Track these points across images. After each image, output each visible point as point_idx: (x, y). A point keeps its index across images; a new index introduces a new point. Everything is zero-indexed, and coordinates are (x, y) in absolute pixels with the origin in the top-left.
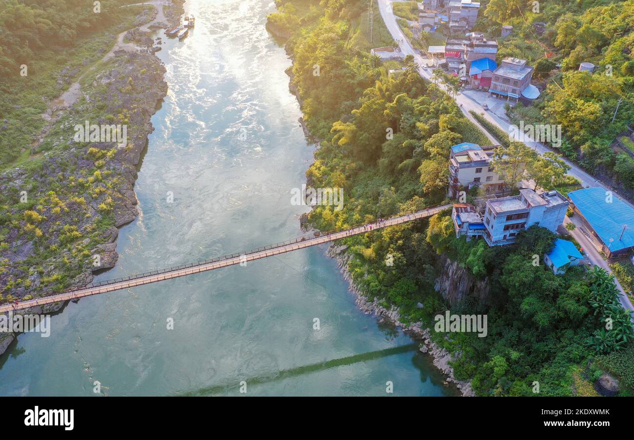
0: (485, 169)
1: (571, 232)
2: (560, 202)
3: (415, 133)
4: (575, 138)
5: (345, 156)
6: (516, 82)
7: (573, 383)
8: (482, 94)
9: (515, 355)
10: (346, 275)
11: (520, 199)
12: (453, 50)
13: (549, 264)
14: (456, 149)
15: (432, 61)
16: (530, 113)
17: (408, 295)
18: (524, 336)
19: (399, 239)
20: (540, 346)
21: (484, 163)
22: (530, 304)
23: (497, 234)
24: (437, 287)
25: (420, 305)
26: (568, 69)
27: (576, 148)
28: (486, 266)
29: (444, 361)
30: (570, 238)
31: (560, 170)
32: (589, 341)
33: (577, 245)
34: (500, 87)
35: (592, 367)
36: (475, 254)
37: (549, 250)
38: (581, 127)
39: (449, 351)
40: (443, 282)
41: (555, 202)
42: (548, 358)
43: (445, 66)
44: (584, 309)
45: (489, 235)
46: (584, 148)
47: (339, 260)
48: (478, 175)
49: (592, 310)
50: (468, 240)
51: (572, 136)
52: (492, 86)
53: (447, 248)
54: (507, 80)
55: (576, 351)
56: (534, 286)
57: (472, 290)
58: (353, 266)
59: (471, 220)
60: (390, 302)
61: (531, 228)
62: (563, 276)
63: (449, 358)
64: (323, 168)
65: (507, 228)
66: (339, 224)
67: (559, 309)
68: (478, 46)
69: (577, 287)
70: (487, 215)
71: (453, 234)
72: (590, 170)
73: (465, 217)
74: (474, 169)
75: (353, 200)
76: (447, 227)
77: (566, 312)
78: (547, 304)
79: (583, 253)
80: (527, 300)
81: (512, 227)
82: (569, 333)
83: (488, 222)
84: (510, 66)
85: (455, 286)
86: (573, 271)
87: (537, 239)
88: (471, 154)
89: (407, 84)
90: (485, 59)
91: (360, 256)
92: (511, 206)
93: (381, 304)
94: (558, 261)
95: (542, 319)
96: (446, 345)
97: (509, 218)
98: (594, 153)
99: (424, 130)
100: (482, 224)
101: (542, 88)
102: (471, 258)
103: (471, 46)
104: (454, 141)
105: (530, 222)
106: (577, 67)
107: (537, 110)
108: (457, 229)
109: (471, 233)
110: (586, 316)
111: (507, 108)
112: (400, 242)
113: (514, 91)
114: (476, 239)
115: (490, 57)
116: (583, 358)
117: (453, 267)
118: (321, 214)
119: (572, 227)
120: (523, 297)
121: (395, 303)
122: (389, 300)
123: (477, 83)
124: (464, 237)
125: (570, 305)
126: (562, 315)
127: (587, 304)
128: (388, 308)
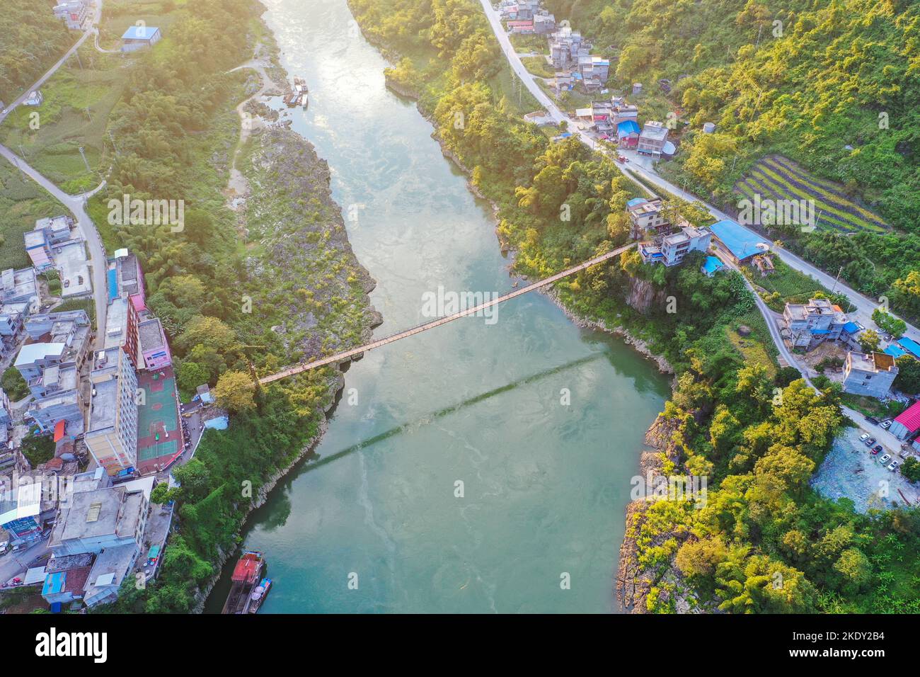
0: (655, 216)
1: (715, 252)
2: (707, 233)
3: (592, 192)
4: (708, 186)
5: (526, 215)
6: (658, 143)
7: (726, 334)
8: (631, 152)
9: (691, 328)
10: (559, 304)
11: (683, 234)
12: (600, 115)
13: (705, 272)
14: (631, 204)
15: (581, 124)
16: (672, 167)
17: (609, 310)
18: (694, 318)
19: (601, 271)
20: (705, 321)
21: (654, 212)
22: (697, 297)
23: (672, 258)
24: (628, 302)
25: (619, 315)
26: (694, 127)
27: (709, 192)
28: (666, 279)
29: (643, 346)
30: (714, 255)
31: (704, 212)
32: (733, 311)
33: (719, 259)
34: (646, 146)
35: (735, 323)
36: (658, 273)
37: (704, 263)
38: (711, 178)
39: (645, 340)
40: (632, 297)
41: (705, 233)
42: (711, 325)
43: (595, 128)
44: (728, 294)
45: (665, 259)
46: (715, 193)
47: (549, 294)
48: (650, 221)
49: (732, 293)
50: (652, 265)
51: (705, 184)
52: (639, 146)
53: (638, 272)
54: (650, 141)
55: (725, 317)
56: (698, 286)
57: (654, 298)
58: (563, 297)
59: (653, 252)
60: (597, 317)
61: (692, 251)
62: (714, 278)
63: (645, 344)
64: (511, 226)
65: (677, 253)
66: (542, 269)
67: (714, 297)
68: (622, 111)
69: (723, 282)
70: (663, 246)
71: (642, 262)
72: (720, 208)
73: (649, 250)
74: (648, 218)
75: (547, 249)
76: (638, 258)
77: (718, 298)
78: (706, 296)
79: (723, 263)
80: (695, 295)
81: (680, 252)
82: (721, 310)
83: (665, 251)
84: (651, 128)
85: (643, 299)
86: (718, 274)
87: (696, 258)
88: (645, 207)
89: (572, 151)
90: (628, 122)
91: (567, 289)
92: (678, 239)
93: (592, 319)
94: (710, 270)
95: (704, 304)
96: (642, 336)
97: (678, 247)
98: (722, 196)
99: (601, 190)
100: (660, 253)
101: (677, 144)
102: (656, 276)
103: (616, 110)
104: (629, 197)
105: (691, 248)
106: (702, 126)
107: (676, 164)
108: (644, 258)
109: (654, 260)
110: (729, 298)
111: (654, 164)
112: (602, 274)
113: (657, 150)
114: (657, 264)
115: (631, 119)
116: (730, 320)
117: (641, 285)
118: (524, 263)
119: (714, 248)
120: (692, 293)
121: (600, 317)
122: (595, 315)
123: (625, 143)
124: (649, 263)
125: (720, 293)
126: (716, 300)
127: (729, 291)
128: (596, 321)
